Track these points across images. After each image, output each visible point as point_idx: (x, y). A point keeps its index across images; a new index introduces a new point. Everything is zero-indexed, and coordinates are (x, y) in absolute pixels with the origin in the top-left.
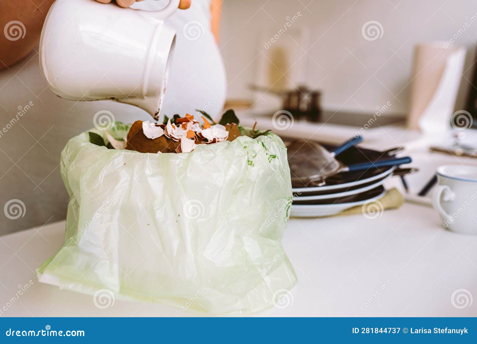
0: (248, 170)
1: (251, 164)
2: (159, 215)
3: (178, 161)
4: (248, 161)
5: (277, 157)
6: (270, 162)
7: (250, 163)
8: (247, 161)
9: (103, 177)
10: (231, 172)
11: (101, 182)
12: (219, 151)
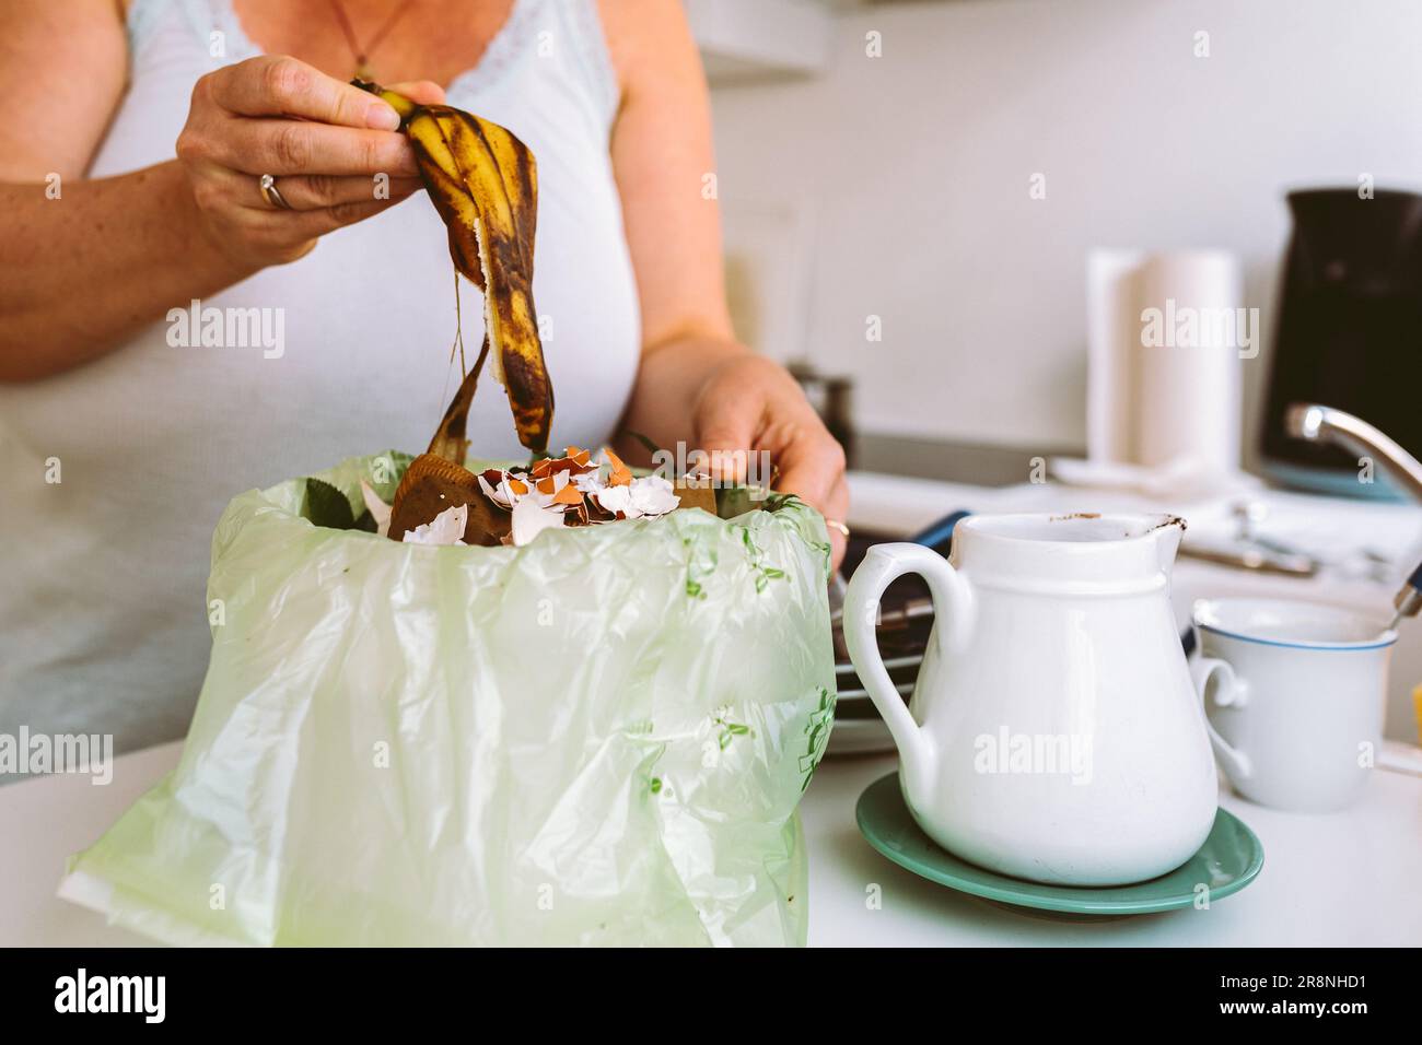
0: (686, 609)
1: (697, 592)
2: (410, 721)
3: (483, 570)
4: (689, 584)
5: (785, 575)
6: (758, 591)
7: (693, 589)
8: (685, 583)
9: (282, 602)
10: (631, 611)
11: (275, 616)
12: (600, 548)
